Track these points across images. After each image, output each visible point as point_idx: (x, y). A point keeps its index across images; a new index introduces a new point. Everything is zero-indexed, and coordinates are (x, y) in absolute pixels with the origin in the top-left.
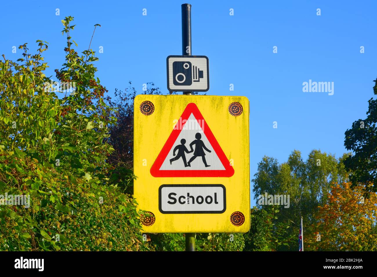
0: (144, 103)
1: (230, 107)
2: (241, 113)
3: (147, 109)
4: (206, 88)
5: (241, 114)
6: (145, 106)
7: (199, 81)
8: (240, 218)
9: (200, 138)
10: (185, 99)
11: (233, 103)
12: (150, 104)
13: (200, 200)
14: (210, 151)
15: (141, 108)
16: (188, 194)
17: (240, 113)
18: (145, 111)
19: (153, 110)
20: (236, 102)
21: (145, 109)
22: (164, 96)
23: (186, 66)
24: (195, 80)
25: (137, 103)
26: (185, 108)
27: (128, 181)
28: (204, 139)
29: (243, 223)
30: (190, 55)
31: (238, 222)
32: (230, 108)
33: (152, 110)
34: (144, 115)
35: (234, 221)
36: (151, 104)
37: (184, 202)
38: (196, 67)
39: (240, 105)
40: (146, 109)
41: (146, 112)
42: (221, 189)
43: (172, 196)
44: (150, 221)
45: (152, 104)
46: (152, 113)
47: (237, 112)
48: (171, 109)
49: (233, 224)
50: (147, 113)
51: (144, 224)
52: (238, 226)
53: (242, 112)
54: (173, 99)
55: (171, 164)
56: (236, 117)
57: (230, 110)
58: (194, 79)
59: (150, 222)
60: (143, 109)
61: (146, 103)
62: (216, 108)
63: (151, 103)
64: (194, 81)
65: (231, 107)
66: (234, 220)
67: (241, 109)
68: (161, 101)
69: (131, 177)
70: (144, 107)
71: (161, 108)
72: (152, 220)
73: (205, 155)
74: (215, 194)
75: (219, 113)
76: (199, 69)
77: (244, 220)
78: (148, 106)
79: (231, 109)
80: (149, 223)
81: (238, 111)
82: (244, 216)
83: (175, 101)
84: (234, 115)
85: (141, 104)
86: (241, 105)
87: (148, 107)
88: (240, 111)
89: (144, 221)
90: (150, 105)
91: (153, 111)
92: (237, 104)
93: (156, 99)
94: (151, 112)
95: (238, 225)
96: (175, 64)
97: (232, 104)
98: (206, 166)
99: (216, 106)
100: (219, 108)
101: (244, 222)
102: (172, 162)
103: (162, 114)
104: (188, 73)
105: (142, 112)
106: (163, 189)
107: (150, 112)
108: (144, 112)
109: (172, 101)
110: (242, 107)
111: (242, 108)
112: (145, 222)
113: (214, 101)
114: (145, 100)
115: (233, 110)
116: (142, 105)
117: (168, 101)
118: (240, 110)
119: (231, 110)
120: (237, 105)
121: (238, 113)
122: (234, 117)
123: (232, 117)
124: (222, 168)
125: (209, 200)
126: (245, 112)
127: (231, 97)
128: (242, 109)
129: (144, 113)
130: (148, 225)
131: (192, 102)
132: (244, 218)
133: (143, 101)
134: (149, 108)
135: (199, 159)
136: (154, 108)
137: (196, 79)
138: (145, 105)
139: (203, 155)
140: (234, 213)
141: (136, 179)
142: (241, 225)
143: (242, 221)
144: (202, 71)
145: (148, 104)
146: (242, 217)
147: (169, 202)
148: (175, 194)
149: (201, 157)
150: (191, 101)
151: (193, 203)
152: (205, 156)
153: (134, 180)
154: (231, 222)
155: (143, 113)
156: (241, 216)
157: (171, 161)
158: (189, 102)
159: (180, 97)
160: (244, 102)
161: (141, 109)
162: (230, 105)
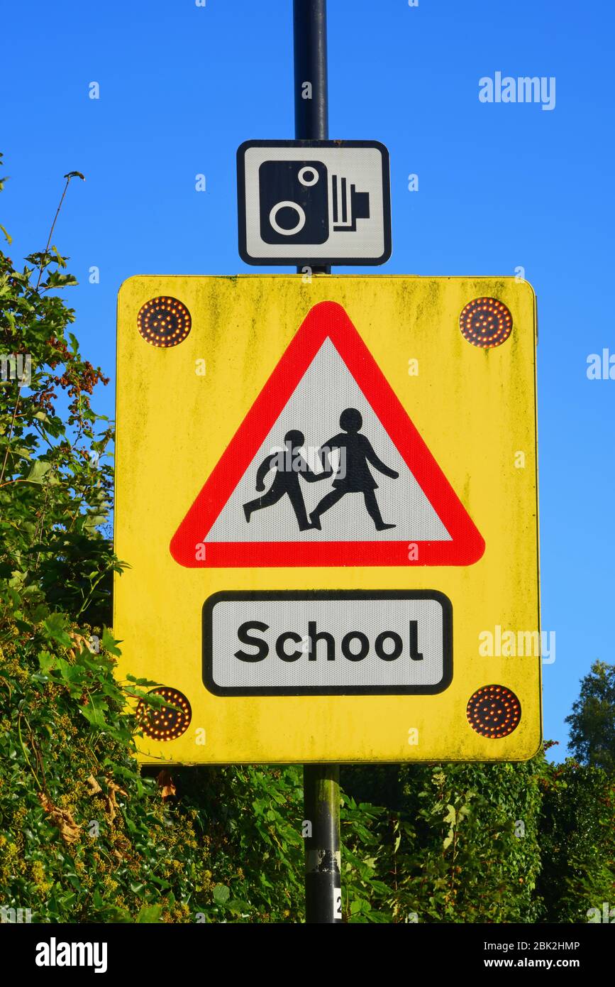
0: (155, 305)
1: (466, 316)
2: (505, 336)
3: (163, 323)
4: (379, 252)
5: (505, 339)
6: (159, 314)
7: (353, 228)
8: (504, 709)
9: (359, 428)
10: (301, 288)
11: (476, 301)
12: (176, 308)
13: (355, 646)
14: (394, 475)
15: (142, 321)
16: (312, 626)
17: (500, 336)
18: (156, 331)
19: (186, 329)
20: (488, 299)
21: (155, 324)
22: (226, 280)
23: (308, 176)
24: (340, 223)
25: (128, 306)
26: (303, 319)
27: (94, 580)
28: (373, 430)
29: (514, 728)
30: (322, 137)
31: (498, 724)
32: (464, 320)
33: (182, 330)
34: (154, 344)
35: (482, 721)
36: (180, 308)
37: (297, 655)
38: (344, 180)
39: (501, 308)
40: (159, 324)
41: (161, 335)
42: (435, 607)
43: (252, 633)
44: (172, 722)
45: (184, 308)
46: (184, 338)
47: (489, 333)
48: (250, 323)
49: (478, 731)
50: (163, 339)
51: (149, 734)
52: (496, 737)
53: (509, 334)
54: (260, 288)
55: (248, 521)
56: (487, 351)
57: (464, 326)
58: (336, 220)
59: (174, 727)
60: (151, 326)
61: (160, 304)
62: (413, 319)
63: (180, 303)
64: (337, 229)
65: (471, 315)
66: (481, 717)
67: (505, 323)
68: (214, 297)
69: (103, 566)
70: (153, 318)
71: (217, 323)
72: (179, 720)
73: (377, 487)
74: (414, 626)
75: (427, 336)
76: (353, 187)
77: (519, 716)
78: (170, 314)
79: (469, 321)
80: (169, 728)
81: (496, 328)
82: (517, 702)
83: (264, 298)
84: (482, 344)
85: (143, 308)
86: (506, 309)
87: (168, 319)
88: (503, 332)
89: (151, 721)
90: (174, 312)
91: (187, 333)
92: (493, 305)
93: (198, 291)
94: (179, 336)
95: (496, 733)
96: (268, 169)
97: (475, 305)
98: (380, 526)
99: (414, 312)
100: (427, 319)
101: (517, 723)
102: (253, 514)
103: (218, 344)
104: (315, 200)
105: (146, 335)
106: (220, 609)
107: (174, 336)
108: (152, 335)
109: (256, 298)
110: (509, 314)
111: (507, 319)
112: (153, 725)
113: (406, 295)
114: (157, 295)
115: (478, 325)
116: (146, 311)
117: (242, 298)
118: (501, 327)
119: (469, 326)
120: (490, 309)
121: (495, 336)
122: (479, 350)
123: (472, 351)
124: (438, 532)
125: (389, 645)
126: (519, 333)
127: (471, 281)
128: (511, 321)
129: (153, 339)
130: (165, 737)
131: (329, 299)
132: (519, 709)
133: (148, 298)
134: (174, 322)
135: (354, 501)
136: (190, 320)
137: (345, 220)
138: (157, 313)
139: (368, 487)
140: (482, 690)
141: (120, 571)
142: (508, 733)
143: (511, 718)
144: (367, 195)
145: (169, 309)
146: (511, 706)
147: (241, 656)
148: (262, 627)
149: (361, 495)
150: (326, 296)
151: (331, 656)
152: (375, 491)
153: (116, 574)
154: (472, 725)
155: (150, 339)
156: (507, 700)
157: (250, 508)
158: (317, 301)
159: (284, 281)
160: (518, 299)
161: (142, 325)
162: (465, 308)
